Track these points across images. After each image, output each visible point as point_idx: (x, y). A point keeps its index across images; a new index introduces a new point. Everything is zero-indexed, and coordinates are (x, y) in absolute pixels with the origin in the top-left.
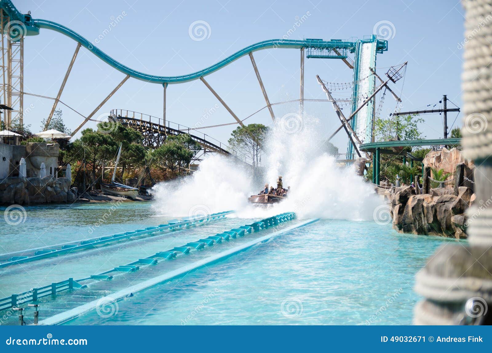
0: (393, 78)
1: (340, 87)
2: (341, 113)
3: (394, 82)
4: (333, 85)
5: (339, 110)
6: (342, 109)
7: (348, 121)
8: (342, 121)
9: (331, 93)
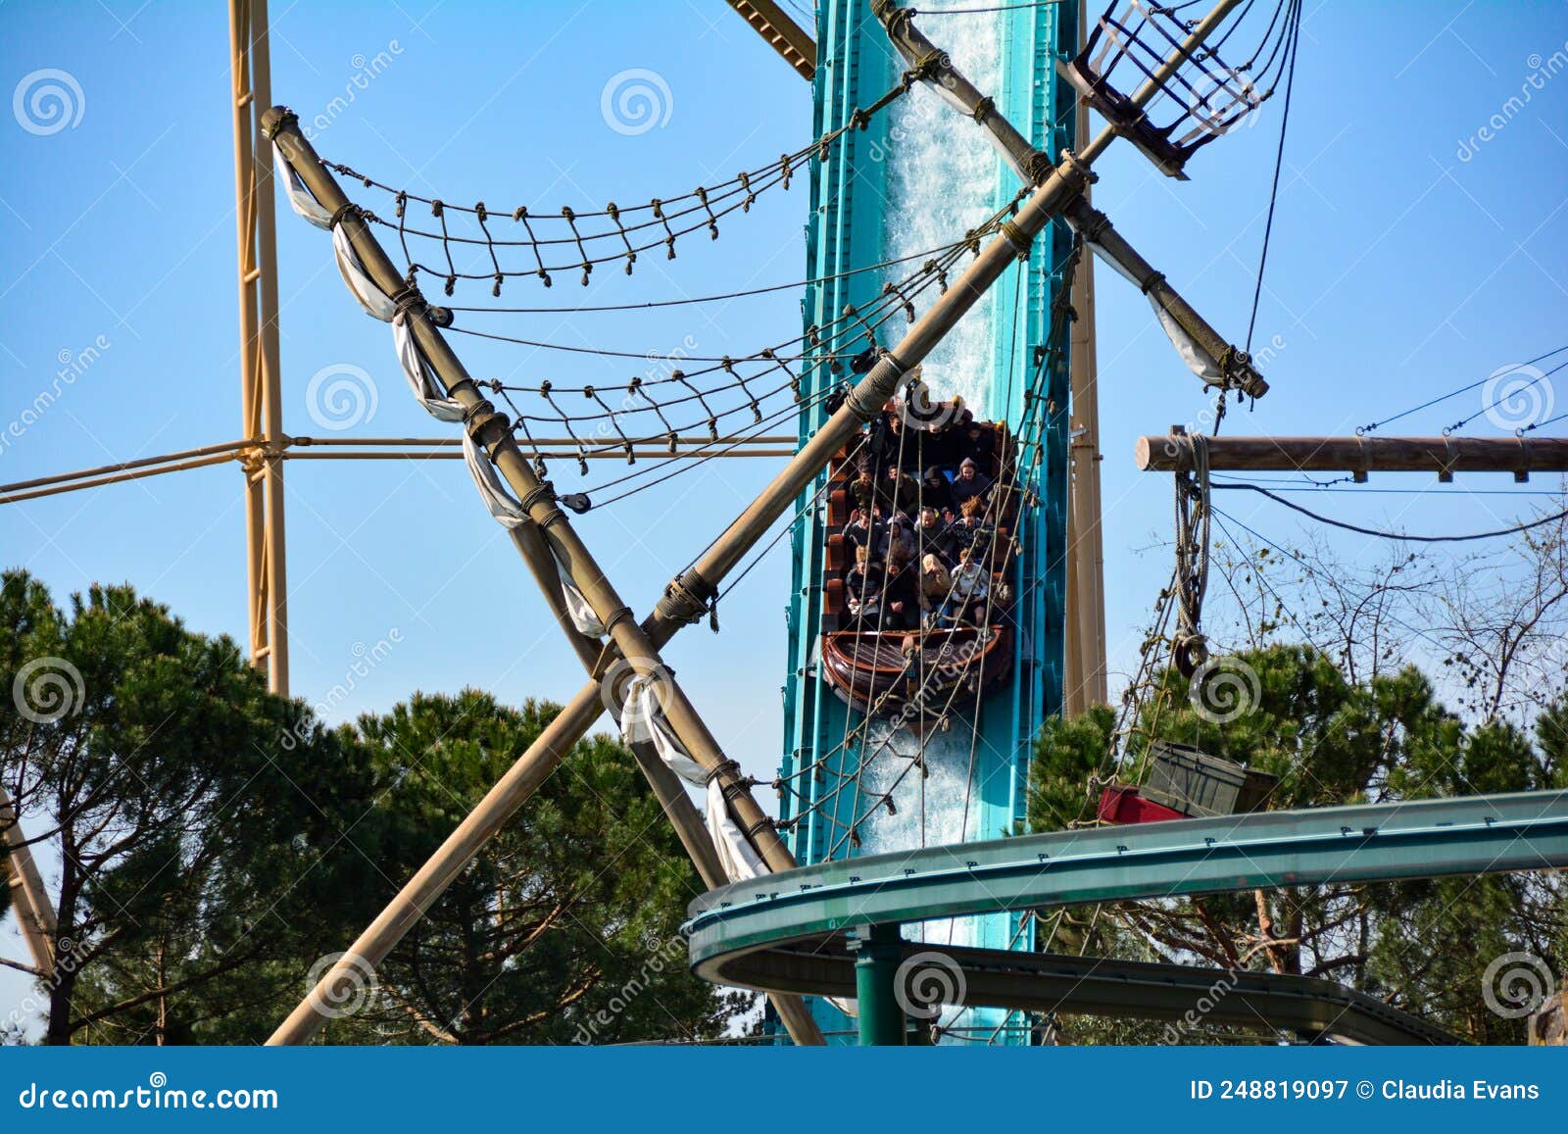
0: (1160, 113)
1: (551, 257)
2: (571, 551)
3: (1171, 156)
4: (463, 224)
5: (539, 513)
6: (583, 504)
7: (654, 635)
8: (589, 647)
9: (447, 317)
